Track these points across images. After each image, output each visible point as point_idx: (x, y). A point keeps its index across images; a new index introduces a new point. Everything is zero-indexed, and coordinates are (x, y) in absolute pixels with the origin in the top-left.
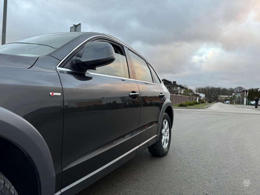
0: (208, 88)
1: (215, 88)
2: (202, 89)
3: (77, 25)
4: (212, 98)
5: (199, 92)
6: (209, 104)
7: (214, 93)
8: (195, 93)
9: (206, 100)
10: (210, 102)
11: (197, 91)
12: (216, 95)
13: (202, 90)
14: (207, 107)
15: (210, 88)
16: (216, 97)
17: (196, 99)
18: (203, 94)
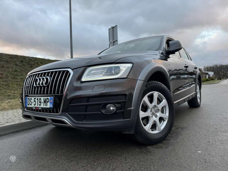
0: (216, 66)
1: (223, 66)
2: (210, 67)
3: (114, 27)
4: (221, 75)
5: (207, 70)
6: (219, 81)
7: (223, 71)
8: (203, 72)
9: (215, 78)
10: (220, 79)
11: (205, 70)
12: (225, 72)
13: (210, 69)
14: (218, 83)
15: (218, 66)
16: (225, 73)
17: (206, 77)
18: (212, 72)
